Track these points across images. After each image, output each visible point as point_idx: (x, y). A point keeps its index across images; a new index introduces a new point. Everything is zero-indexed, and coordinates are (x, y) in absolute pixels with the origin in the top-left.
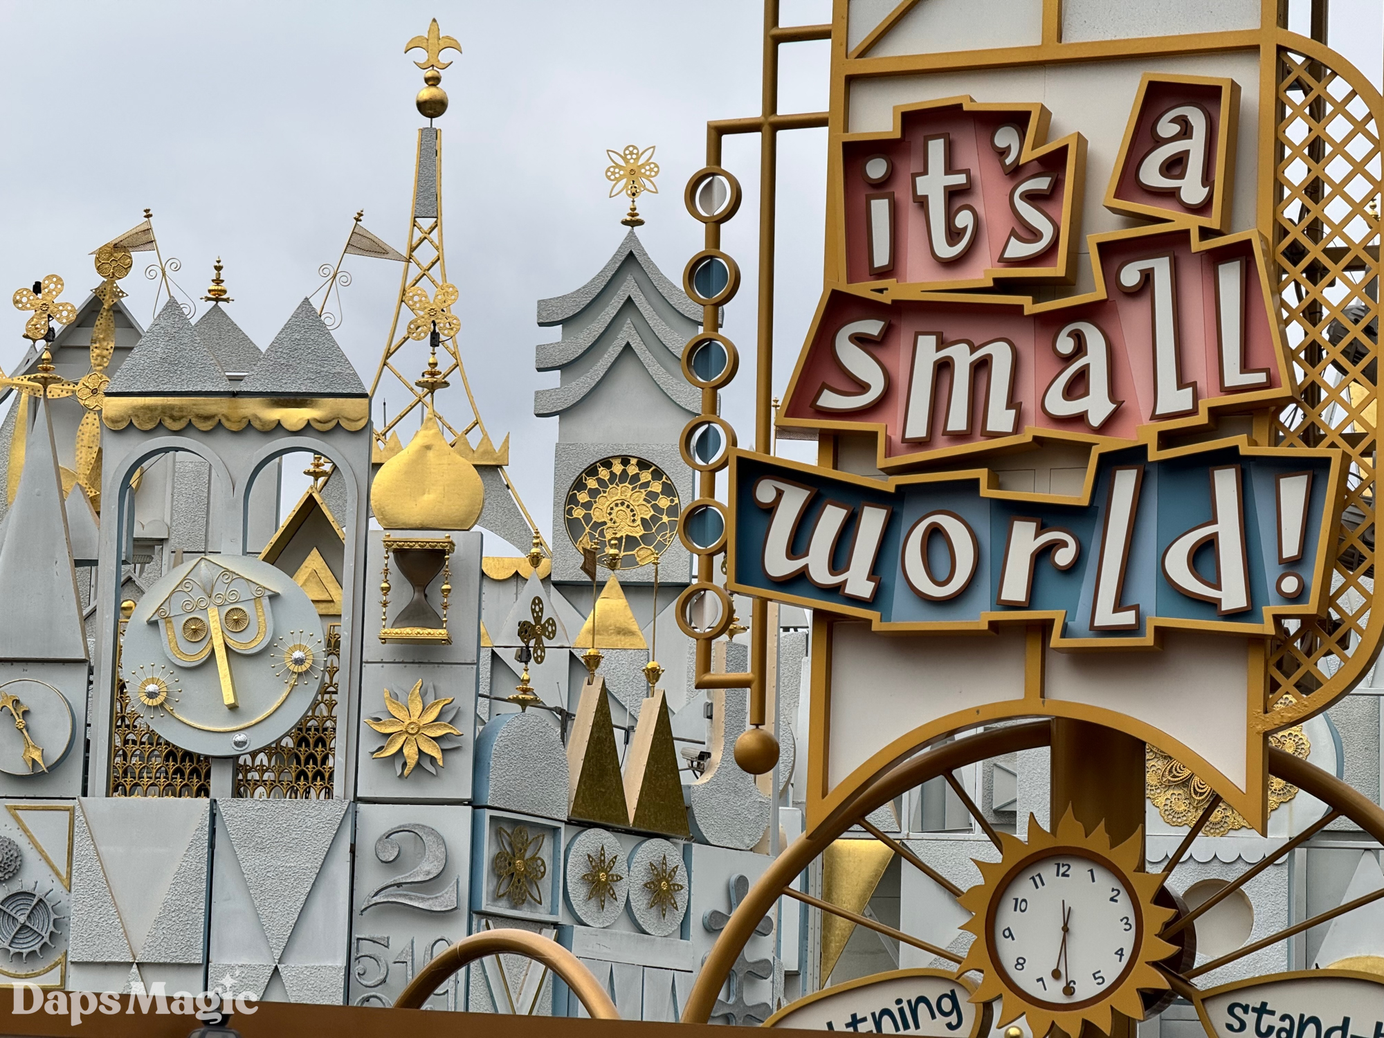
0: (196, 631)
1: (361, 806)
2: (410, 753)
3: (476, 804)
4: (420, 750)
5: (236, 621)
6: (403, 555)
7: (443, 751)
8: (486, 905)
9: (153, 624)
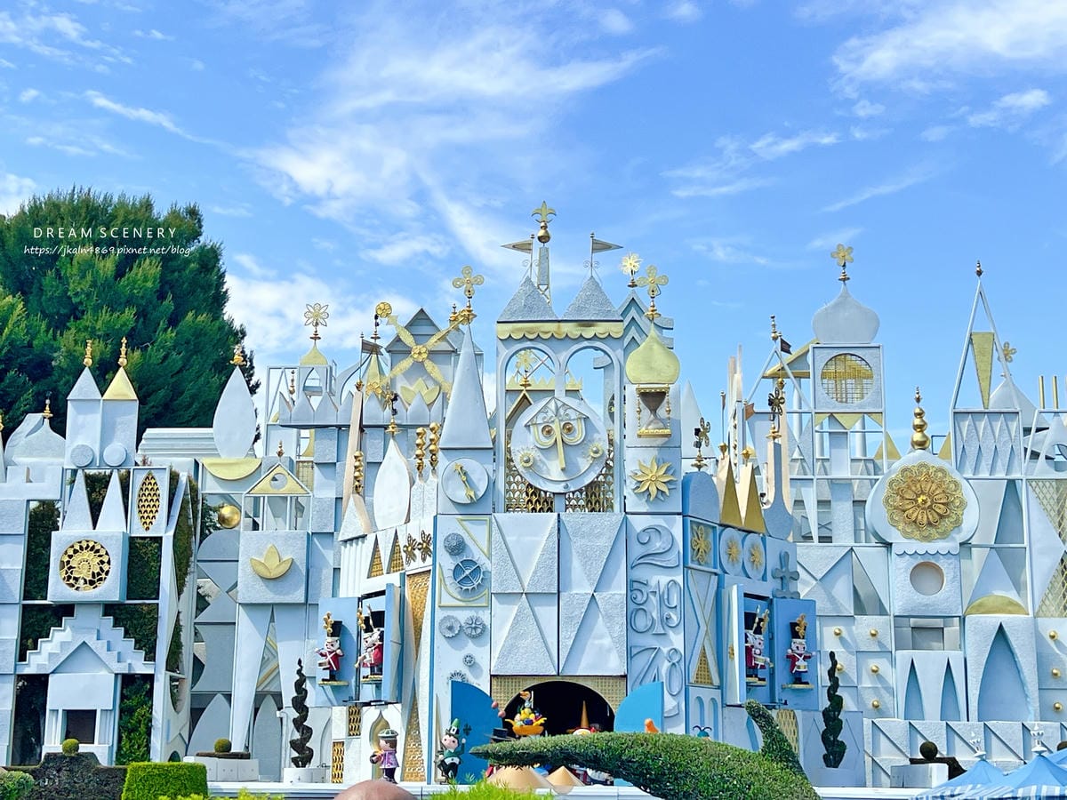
0: (548, 432)
1: (628, 516)
2: (653, 490)
3: (684, 514)
4: (657, 489)
5: (568, 429)
6: (645, 395)
7: (669, 489)
8: (690, 565)
9: (527, 426)
